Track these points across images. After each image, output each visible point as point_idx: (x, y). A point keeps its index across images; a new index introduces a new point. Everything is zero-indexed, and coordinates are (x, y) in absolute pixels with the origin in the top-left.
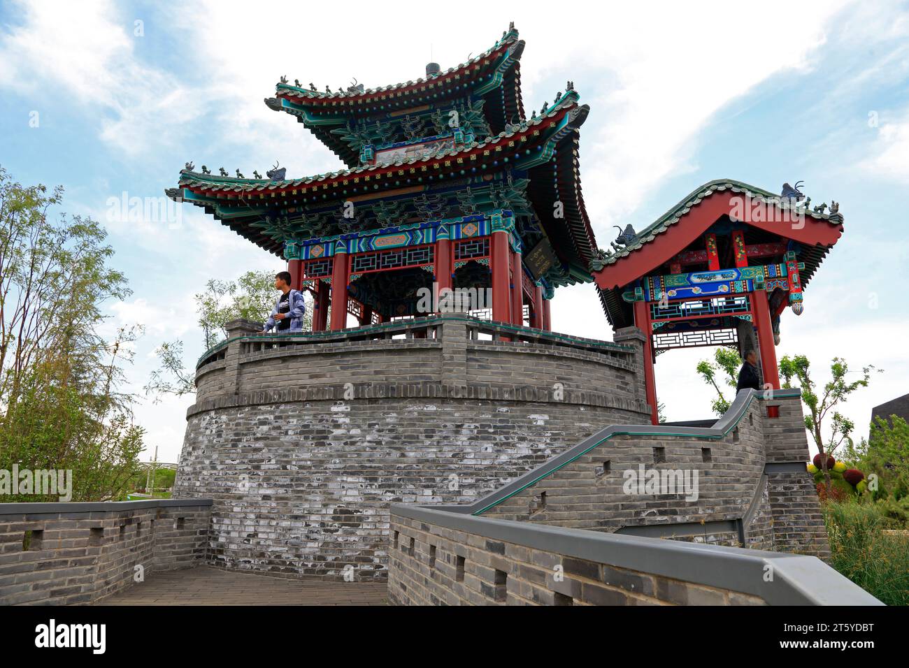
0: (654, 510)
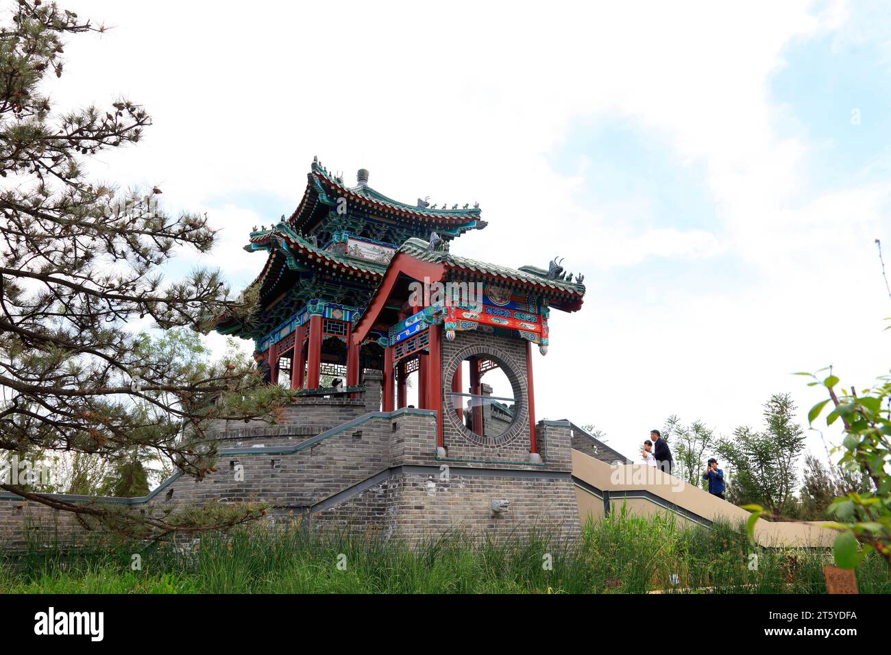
0: (226, 498)
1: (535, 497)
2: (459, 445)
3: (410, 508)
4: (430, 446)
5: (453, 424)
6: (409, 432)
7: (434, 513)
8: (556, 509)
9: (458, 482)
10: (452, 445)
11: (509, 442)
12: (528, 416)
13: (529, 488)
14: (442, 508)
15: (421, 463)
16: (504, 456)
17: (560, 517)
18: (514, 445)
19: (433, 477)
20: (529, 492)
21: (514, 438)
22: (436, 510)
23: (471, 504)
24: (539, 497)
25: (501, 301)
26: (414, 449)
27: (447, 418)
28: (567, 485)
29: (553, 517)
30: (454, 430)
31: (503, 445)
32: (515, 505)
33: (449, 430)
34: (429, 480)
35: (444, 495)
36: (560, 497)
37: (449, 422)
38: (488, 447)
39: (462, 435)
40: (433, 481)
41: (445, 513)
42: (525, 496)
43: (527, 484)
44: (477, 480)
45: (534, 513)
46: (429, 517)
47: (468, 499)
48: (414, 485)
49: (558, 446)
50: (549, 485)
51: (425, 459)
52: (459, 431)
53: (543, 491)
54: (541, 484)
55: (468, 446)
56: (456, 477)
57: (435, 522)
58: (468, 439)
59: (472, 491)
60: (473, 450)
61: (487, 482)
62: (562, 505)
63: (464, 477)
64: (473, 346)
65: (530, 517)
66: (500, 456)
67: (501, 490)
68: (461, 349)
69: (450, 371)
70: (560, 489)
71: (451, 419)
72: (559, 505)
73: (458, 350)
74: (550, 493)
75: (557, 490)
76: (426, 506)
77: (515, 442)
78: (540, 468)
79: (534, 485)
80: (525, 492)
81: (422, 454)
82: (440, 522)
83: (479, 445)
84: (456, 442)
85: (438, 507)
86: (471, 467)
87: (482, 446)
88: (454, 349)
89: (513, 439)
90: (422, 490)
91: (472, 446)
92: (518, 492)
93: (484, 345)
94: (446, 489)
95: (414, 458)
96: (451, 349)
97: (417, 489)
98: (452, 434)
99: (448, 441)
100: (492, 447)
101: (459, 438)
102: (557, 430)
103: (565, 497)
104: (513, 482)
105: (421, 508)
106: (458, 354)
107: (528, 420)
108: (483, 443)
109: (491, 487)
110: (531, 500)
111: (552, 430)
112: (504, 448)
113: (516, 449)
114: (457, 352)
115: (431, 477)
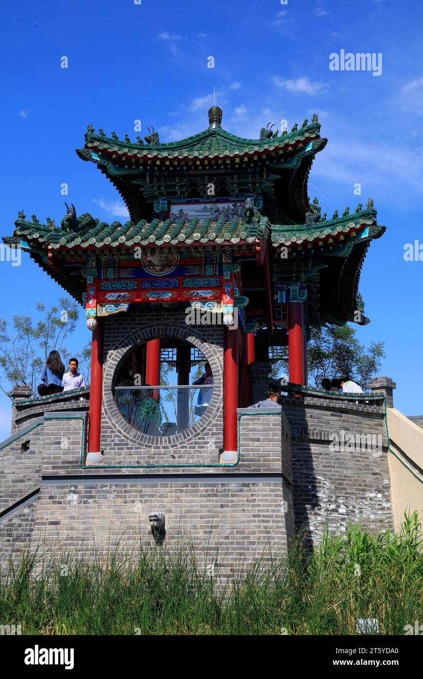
1: (216, 506)
2: (119, 449)
3: (42, 524)
4: (74, 453)
5: (113, 424)
6: (50, 439)
7: (72, 529)
8: (249, 522)
9: (108, 492)
10: (110, 449)
11: (190, 440)
12: (222, 405)
13: (209, 496)
14: (84, 523)
15: (62, 472)
16: (180, 457)
17: (254, 533)
18: (196, 443)
19: (76, 487)
20: (207, 501)
21: (198, 434)
22: (76, 525)
23: (122, 517)
24: (222, 506)
25: (161, 270)
26: (54, 458)
27: (105, 418)
28: (271, 490)
29: (243, 533)
30: (114, 432)
31: (181, 443)
32: (185, 517)
33: (106, 432)
34: (70, 491)
35: (87, 508)
36: (258, 506)
37: (107, 422)
38: (158, 448)
39: (124, 436)
40: (74, 492)
41: (87, 529)
42: (202, 506)
43: (206, 491)
44: (134, 488)
45: (212, 527)
46: (64, 534)
47: (119, 512)
48: (51, 498)
49: (258, 440)
50: (241, 491)
51: (68, 467)
52: (120, 432)
53: (230, 499)
54: (228, 491)
55: (132, 448)
56: (106, 486)
57: (72, 538)
58: (131, 440)
59: (125, 502)
60: (136, 453)
61: (147, 491)
62: (259, 516)
63: (116, 486)
64: (144, 328)
65: (205, 532)
66: (174, 457)
67: (165, 500)
68: (127, 335)
69: (111, 363)
70: (259, 495)
71: (110, 419)
72: (254, 516)
73: (122, 337)
74: (240, 501)
75: (253, 498)
76: (62, 522)
77: (199, 439)
78: (228, 470)
79: (217, 491)
80: (202, 501)
81: (63, 462)
82: (78, 539)
83: (146, 446)
84: (115, 445)
85: (77, 522)
86: (127, 473)
87: (150, 447)
88: (118, 337)
89: (195, 436)
90: (60, 503)
91: (136, 448)
92: (191, 501)
93: (161, 325)
94: (90, 501)
95: (53, 468)
96: (114, 337)
97: (54, 503)
98: (111, 436)
99: (105, 445)
100: (164, 448)
101: (120, 440)
102: (259, 419)
103: (264, 506)
104: (184, 489)
105: (56, 523)
106: (123, 341)
107: (221, 410)
108: (153, 443)
109: (153, 496)
110: (209, 511)
111: (251, 420)
112: (182, 447)
113: (199, 447)
114: (122, 339)
115: (73, 488)
